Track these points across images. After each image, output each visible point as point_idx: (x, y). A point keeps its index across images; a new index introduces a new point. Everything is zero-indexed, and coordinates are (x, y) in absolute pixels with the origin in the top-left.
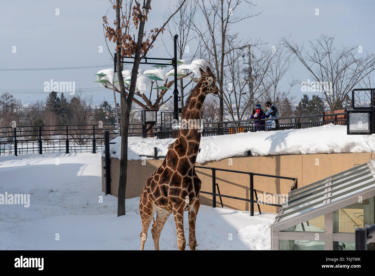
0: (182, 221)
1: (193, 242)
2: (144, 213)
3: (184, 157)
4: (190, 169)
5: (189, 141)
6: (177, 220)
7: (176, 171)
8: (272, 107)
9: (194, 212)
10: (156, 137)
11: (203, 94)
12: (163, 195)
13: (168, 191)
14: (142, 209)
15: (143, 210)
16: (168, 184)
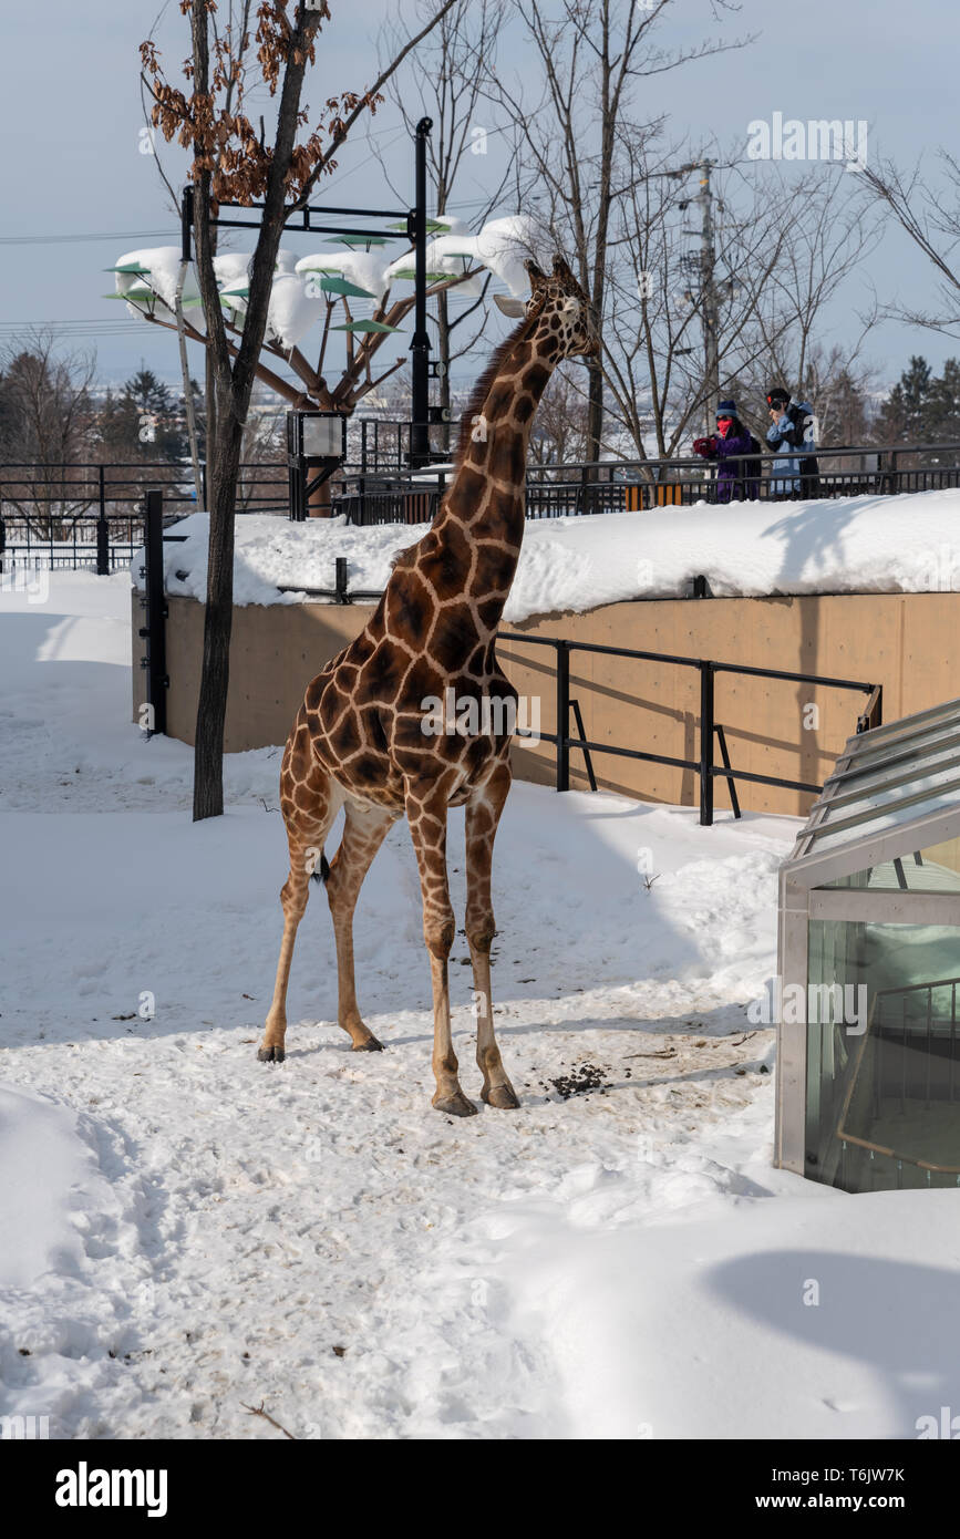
0: (439, 842)
1: (481, 923)
2: (297, 808)
3: (458, 602)
4: (478, 646)
5: (480, 542)
6: (423, 839)
7: (425, 652)
8: (792, 411)
9: (487, 811)
10: (343, 517)
11: (542, 364)
12: (368, 744)
13: (390, 730)
14: (289, 795)
15: (293, 800)
16: (390, 703)
